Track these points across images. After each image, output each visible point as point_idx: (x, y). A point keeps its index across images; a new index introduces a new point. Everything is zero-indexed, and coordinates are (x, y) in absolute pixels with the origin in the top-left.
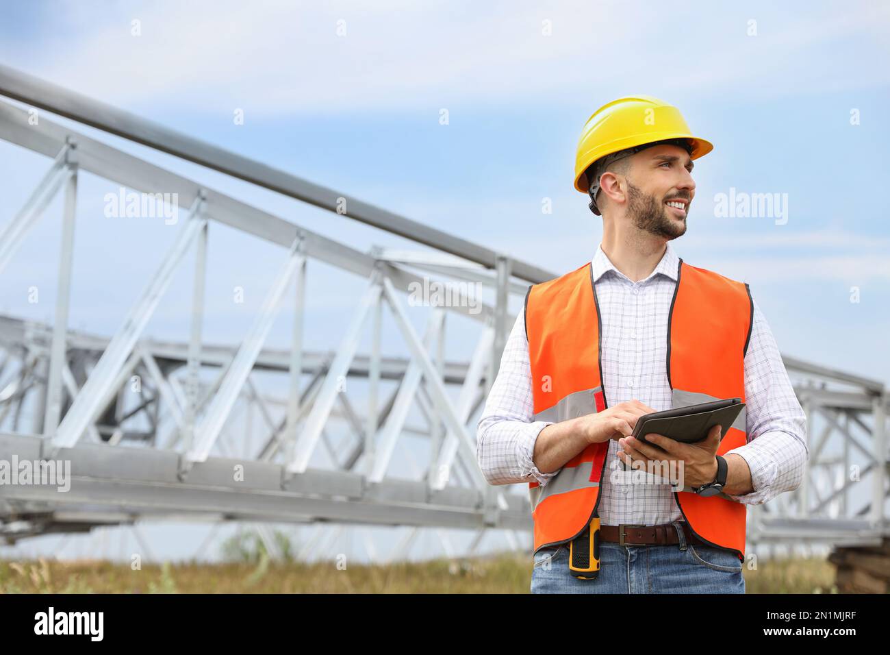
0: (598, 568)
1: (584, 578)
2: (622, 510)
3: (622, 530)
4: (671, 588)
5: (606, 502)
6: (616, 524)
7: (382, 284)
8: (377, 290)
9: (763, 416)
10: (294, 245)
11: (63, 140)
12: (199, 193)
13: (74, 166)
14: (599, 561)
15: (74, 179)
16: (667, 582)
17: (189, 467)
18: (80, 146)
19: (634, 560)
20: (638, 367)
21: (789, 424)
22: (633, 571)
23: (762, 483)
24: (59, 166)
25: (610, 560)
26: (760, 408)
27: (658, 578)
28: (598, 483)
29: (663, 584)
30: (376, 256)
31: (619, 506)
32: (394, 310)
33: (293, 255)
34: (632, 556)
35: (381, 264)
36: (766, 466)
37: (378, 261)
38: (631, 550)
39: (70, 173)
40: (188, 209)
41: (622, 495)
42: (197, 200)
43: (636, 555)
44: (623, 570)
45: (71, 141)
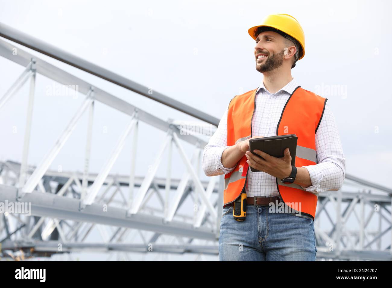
0: (245, 215)
1: (239, 220)
2: (256, 190)
3: (255, 199)
4: (277, 224)
5: (249, 187)
6: (253, 197)
7: (172, 135)
8: (170, 137)
9: (324, 156)
10: (133, 115)
11: (30, 60)
12: (90, 88)
13: (34, 71)
14: (245, 213)
15: (34, 76)
16: (275, 221)
17: (84, 207)
18: (37, 63)
19: (260, 212)
20: (268, 130)
21: (335, 160)
22: (260, 217)
23: (315, 182)
24: (28, 71)
25: (251, 213)
26: (322, 152)
27: (271, 220)
28: (245, 177)
29: (273, 222)
30: (170, 123)
31: (255, 189)
32: (177, 146)
33: (133, 119)
34: (260, 210)
35: (172, 127)
36: (318, 174)
37: (171, 125)
38: (259, 208)
39: (33, 74)
40: (86, 94)
41: (256, 184)
42: (90, 91)
43: (262, 210)
44: (256, 217)
45: (34, 60)
